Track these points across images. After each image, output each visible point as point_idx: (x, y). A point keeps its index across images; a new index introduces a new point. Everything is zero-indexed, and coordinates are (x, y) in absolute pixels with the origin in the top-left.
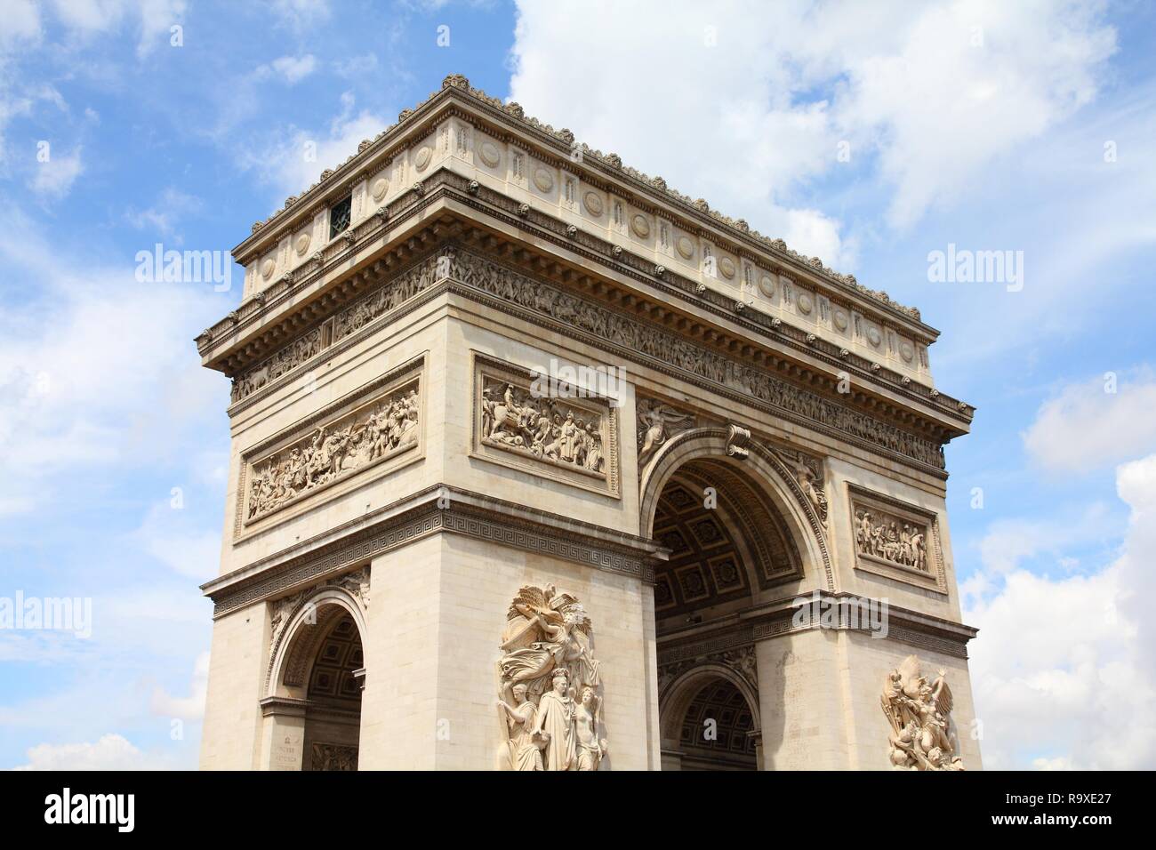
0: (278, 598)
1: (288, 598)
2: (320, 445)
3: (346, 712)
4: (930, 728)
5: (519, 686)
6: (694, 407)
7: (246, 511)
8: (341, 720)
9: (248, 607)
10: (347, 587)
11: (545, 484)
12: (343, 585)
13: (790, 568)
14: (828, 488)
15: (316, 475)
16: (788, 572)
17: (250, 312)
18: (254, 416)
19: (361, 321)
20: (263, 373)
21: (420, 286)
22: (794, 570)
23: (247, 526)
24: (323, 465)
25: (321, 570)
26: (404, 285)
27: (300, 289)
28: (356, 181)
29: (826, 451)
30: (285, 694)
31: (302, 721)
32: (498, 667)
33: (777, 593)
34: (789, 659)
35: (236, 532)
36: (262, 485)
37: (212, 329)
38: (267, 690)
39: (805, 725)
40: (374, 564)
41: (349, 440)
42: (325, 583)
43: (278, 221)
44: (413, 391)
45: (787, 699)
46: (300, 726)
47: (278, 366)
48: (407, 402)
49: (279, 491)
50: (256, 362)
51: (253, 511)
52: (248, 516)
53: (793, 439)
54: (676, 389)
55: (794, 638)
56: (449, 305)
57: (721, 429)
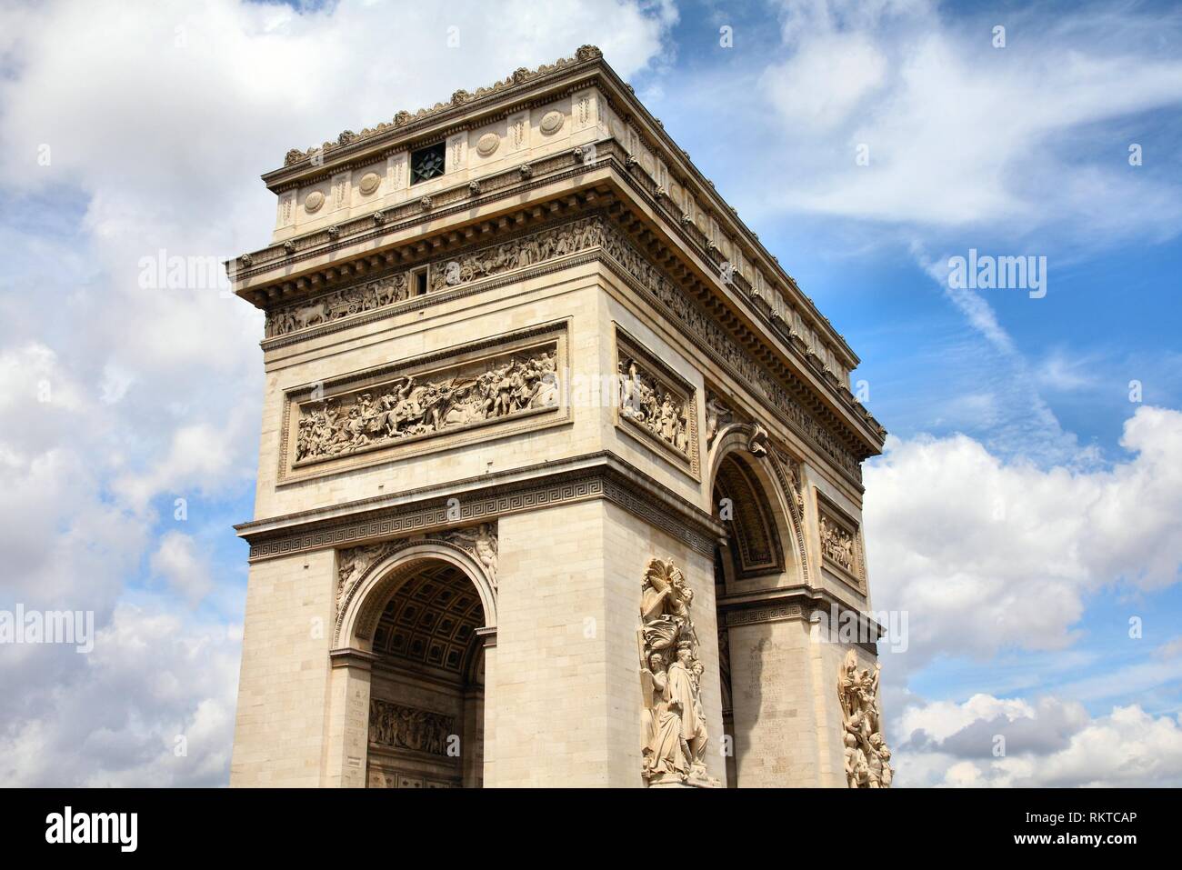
0: (347, 546)
1: (363, 548)
2: (407, 395)
3: (397, 669)
4: (869, 715)
5: (657, 655)
6: (736, 402)
7: (293, 452)
8: (390, 676)
9: (306, 553)
10: (456, 542)
11: (659, 461)
12: (452, 540)
13: (770, 561)
14: (804, 491)
15: (403, 425)
16: (769, 565)
17: (313, 244)
18: (302, 354)
19: (471, 274)
20: (319, 310)
21: (559, 249)
22: (774, 564)
23: (296, 468)
24: (413, 415)
25: (419, 523)
26: (534, 246)
27: (392, 230)
28: (455, 129)
29: (804, 457)
30: (356, 645)
31: (368, 675)
32: (641, 636)
33: (754, 583)
34: (766, 646)
35: (281, 472)
36: (315, 427)
37: (252, 255)
38: (337, 641)
39: (781, 707)
40: (501, 522)
41: (453, 394)
42: (424, 536)
43: (337, 154)
44: (545, 354)
45: (763, 683)
46: (367, 681)
47: (342, 306)
48: (538, 364)
49: (343, 436)
50: (306, 297)
51: (304, 452)
52: (296, 458)
53: (787, 443)
54: (727, 385)
55: (773, 626)
56: (600, 275)
57: (747, 426)
